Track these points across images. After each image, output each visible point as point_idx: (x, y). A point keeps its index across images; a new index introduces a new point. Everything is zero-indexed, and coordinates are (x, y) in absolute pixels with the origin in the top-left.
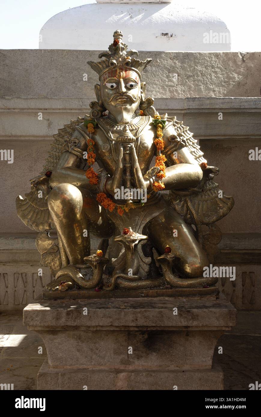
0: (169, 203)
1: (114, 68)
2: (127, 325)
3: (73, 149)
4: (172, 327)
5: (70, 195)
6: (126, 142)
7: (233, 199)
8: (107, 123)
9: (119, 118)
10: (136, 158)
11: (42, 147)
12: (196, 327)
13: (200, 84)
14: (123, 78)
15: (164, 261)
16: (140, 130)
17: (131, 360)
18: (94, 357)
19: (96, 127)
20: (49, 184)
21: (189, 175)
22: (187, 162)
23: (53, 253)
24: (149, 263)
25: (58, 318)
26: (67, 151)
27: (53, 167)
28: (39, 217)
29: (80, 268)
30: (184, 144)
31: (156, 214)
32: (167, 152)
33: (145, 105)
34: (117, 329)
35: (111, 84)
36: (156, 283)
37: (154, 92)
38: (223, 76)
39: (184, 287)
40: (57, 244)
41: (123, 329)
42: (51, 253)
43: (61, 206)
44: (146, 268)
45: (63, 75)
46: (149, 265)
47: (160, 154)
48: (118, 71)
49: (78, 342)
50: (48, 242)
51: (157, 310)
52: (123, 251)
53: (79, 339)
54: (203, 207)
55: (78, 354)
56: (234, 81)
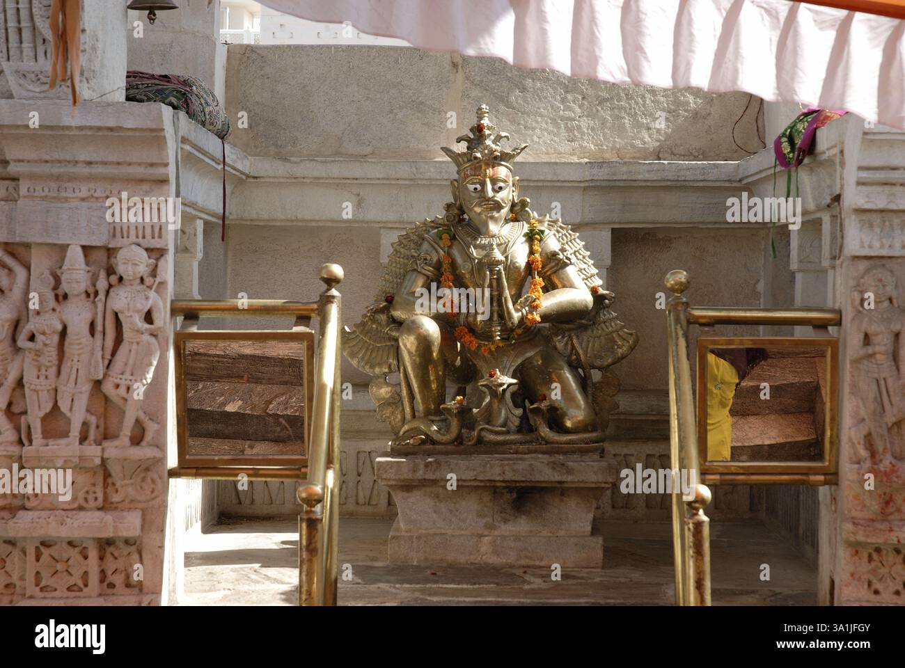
0: (548, 340)
1: (478, 163)
2: (492, 478)
3: (423, 268)
4: (544, 482)
5: (427, 330)
6: (493, 265)
7: (637, 335)
8: (468, 234)
9: (483, 230)
10: (506, 284)
11: (340, 234)
12: (572, 482)
13: (623, 114)
14: (490, 178)
15: (537, 411)
16: (510, 244)
17: (497, 524)
18: (453, 519)
19: (453, 238)
20: (390, 312)
21: (574, 305)
22: (572, 286)
23: (393, 403)
24: (520, 415)
25: (414, 471)
26: (415, 270)
27: (392, 288)
28: (374, 355)
29: (433, 421)
30: (569, 262)
31: (529, 354)
32: (545, 273)
33: (517, 208)
34: (482, 484)
35: (474, 186)
36: (528, 438)
37: (538, 131)
38: (667, 100)
39: (561, 444)
40: (398, 391)
41: (488, 485)
42: (389, 404)
43: (416, 343)
44: (517, 422)
45: (370, 96)
46: (520, 418)
47: (536, 277)
48: (483, 168)
49: (435, 502)
50: (387, 389)
51: (527, 463)
52: (488, 400)
53: (437, 497)
54: (594, 345)
55: (434, 515)
56: (687, 109)
